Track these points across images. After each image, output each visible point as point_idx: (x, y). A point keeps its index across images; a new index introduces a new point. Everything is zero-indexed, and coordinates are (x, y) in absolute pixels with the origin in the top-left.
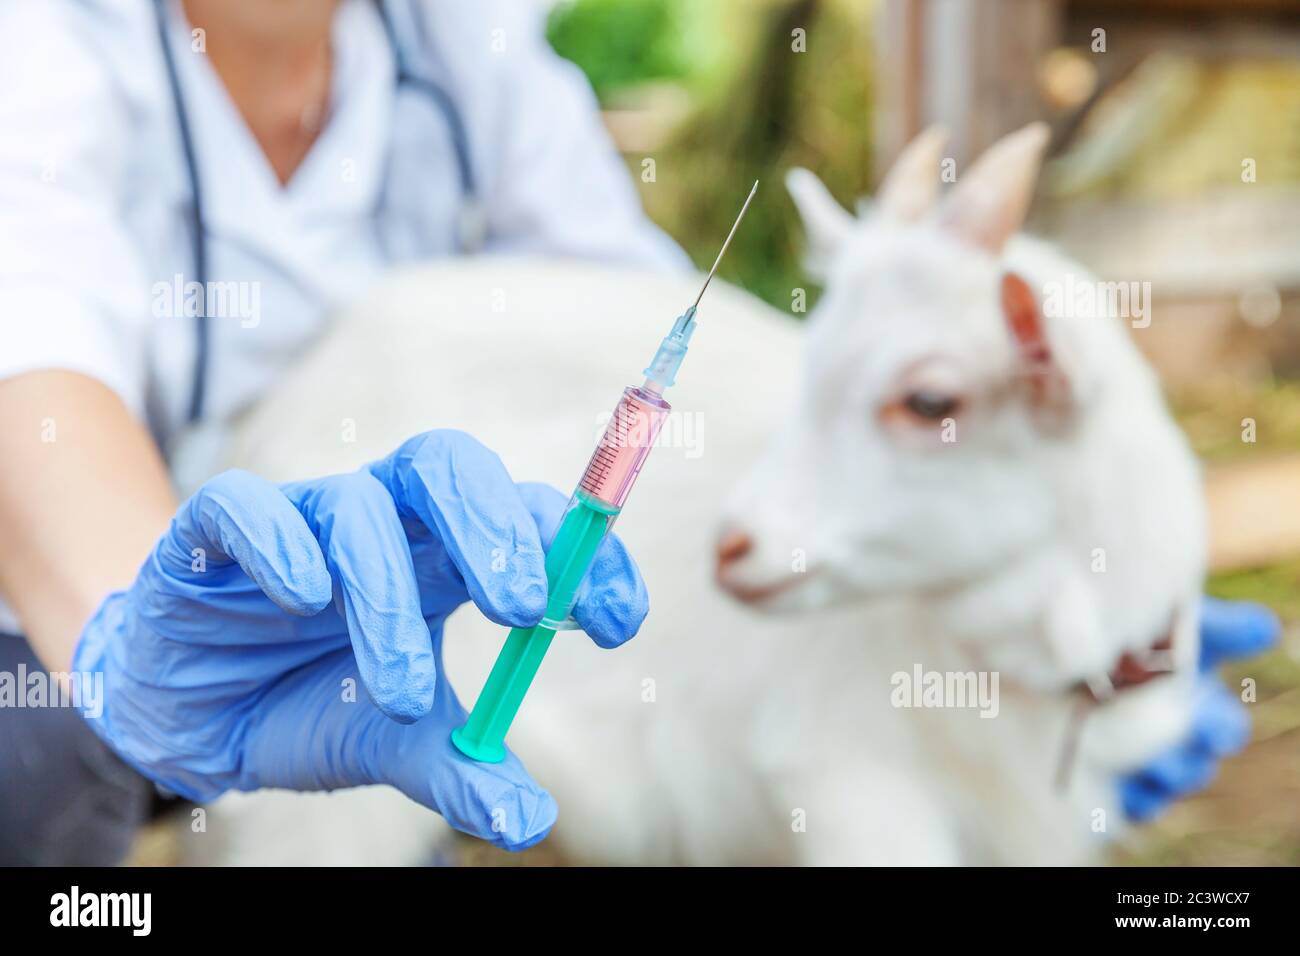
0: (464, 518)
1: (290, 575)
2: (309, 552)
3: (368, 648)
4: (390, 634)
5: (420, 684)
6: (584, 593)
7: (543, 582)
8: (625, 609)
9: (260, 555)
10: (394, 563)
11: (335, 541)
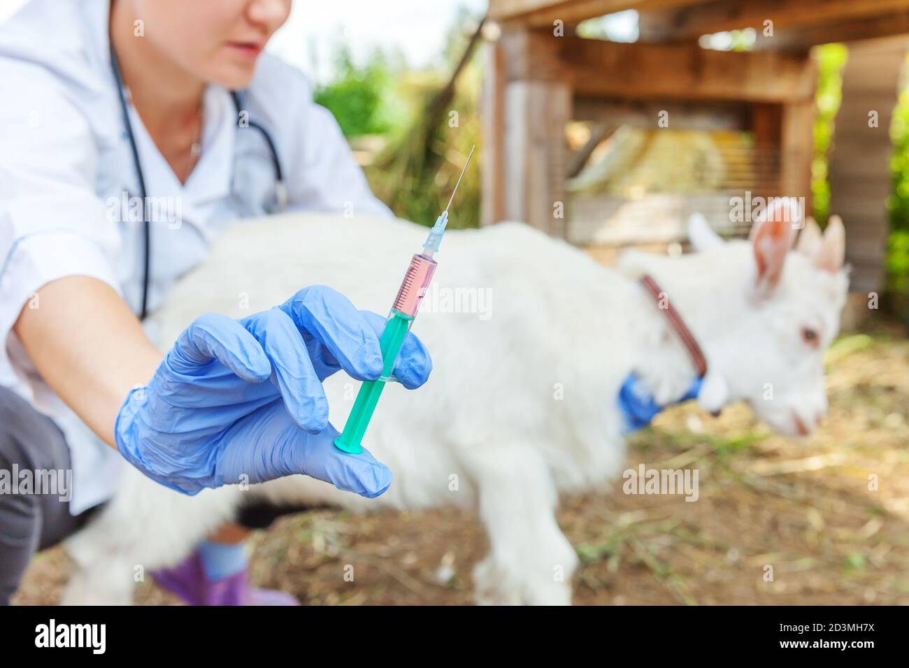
0: (336, 329)
1: (249, 362)
2: (258, 350)
3: (292, 397)
4: (303, 388)
5: (321, 412)
6: (398, 363)
7: (380, 357)
8: (422, 368)
9: (231, 353)
11: (268, 344)
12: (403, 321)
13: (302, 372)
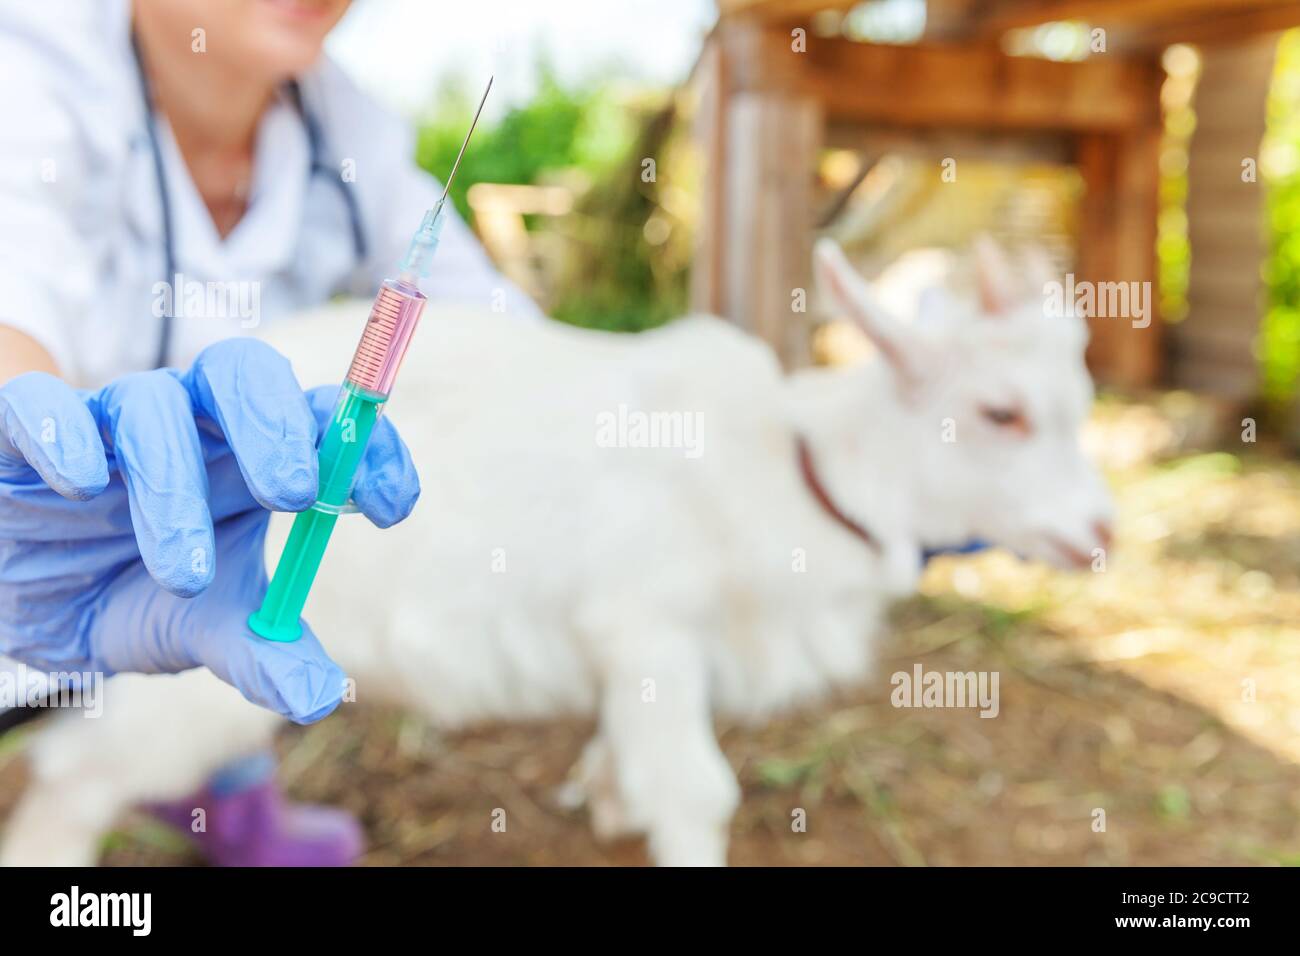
0: (239, 413)
1: (63, 462)
2: (84, 440)
4: (166, 512)
9: (36, 445)
11: (120, 432)
13: (170, 484)
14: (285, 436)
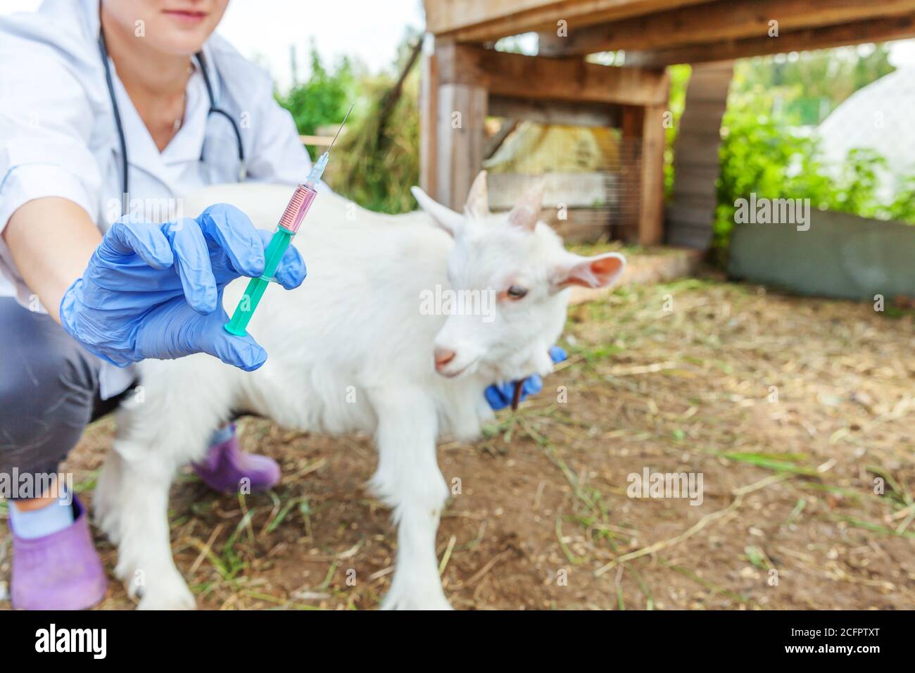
0: (231, 234)
1: (155, 252)
2: (164, 244)
3: (188, 284)
4: (198, 278)
5: (211, 298)
6: (280, 268)
7: (263, 258)
8: (297, 273)
9: (143, 244)
10: (200, 251)
11: (175, 242)
12: (286, 235)
13: (199, 266)
14: (252, 245)
